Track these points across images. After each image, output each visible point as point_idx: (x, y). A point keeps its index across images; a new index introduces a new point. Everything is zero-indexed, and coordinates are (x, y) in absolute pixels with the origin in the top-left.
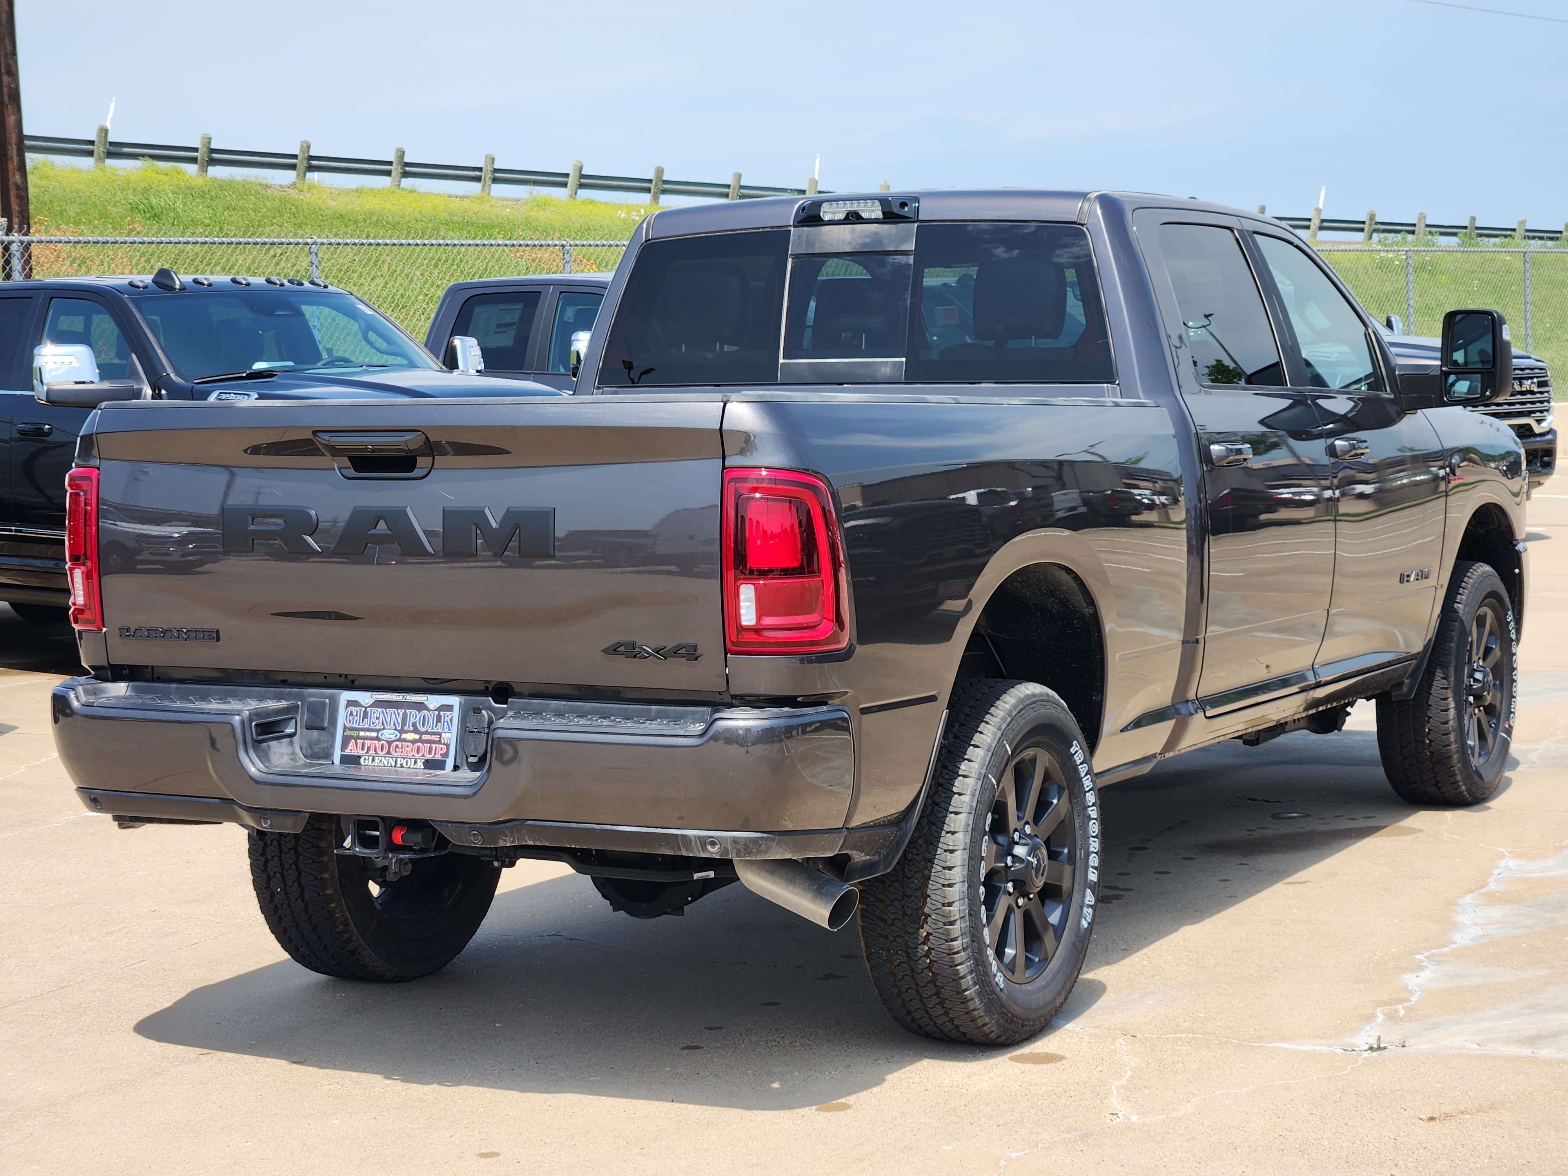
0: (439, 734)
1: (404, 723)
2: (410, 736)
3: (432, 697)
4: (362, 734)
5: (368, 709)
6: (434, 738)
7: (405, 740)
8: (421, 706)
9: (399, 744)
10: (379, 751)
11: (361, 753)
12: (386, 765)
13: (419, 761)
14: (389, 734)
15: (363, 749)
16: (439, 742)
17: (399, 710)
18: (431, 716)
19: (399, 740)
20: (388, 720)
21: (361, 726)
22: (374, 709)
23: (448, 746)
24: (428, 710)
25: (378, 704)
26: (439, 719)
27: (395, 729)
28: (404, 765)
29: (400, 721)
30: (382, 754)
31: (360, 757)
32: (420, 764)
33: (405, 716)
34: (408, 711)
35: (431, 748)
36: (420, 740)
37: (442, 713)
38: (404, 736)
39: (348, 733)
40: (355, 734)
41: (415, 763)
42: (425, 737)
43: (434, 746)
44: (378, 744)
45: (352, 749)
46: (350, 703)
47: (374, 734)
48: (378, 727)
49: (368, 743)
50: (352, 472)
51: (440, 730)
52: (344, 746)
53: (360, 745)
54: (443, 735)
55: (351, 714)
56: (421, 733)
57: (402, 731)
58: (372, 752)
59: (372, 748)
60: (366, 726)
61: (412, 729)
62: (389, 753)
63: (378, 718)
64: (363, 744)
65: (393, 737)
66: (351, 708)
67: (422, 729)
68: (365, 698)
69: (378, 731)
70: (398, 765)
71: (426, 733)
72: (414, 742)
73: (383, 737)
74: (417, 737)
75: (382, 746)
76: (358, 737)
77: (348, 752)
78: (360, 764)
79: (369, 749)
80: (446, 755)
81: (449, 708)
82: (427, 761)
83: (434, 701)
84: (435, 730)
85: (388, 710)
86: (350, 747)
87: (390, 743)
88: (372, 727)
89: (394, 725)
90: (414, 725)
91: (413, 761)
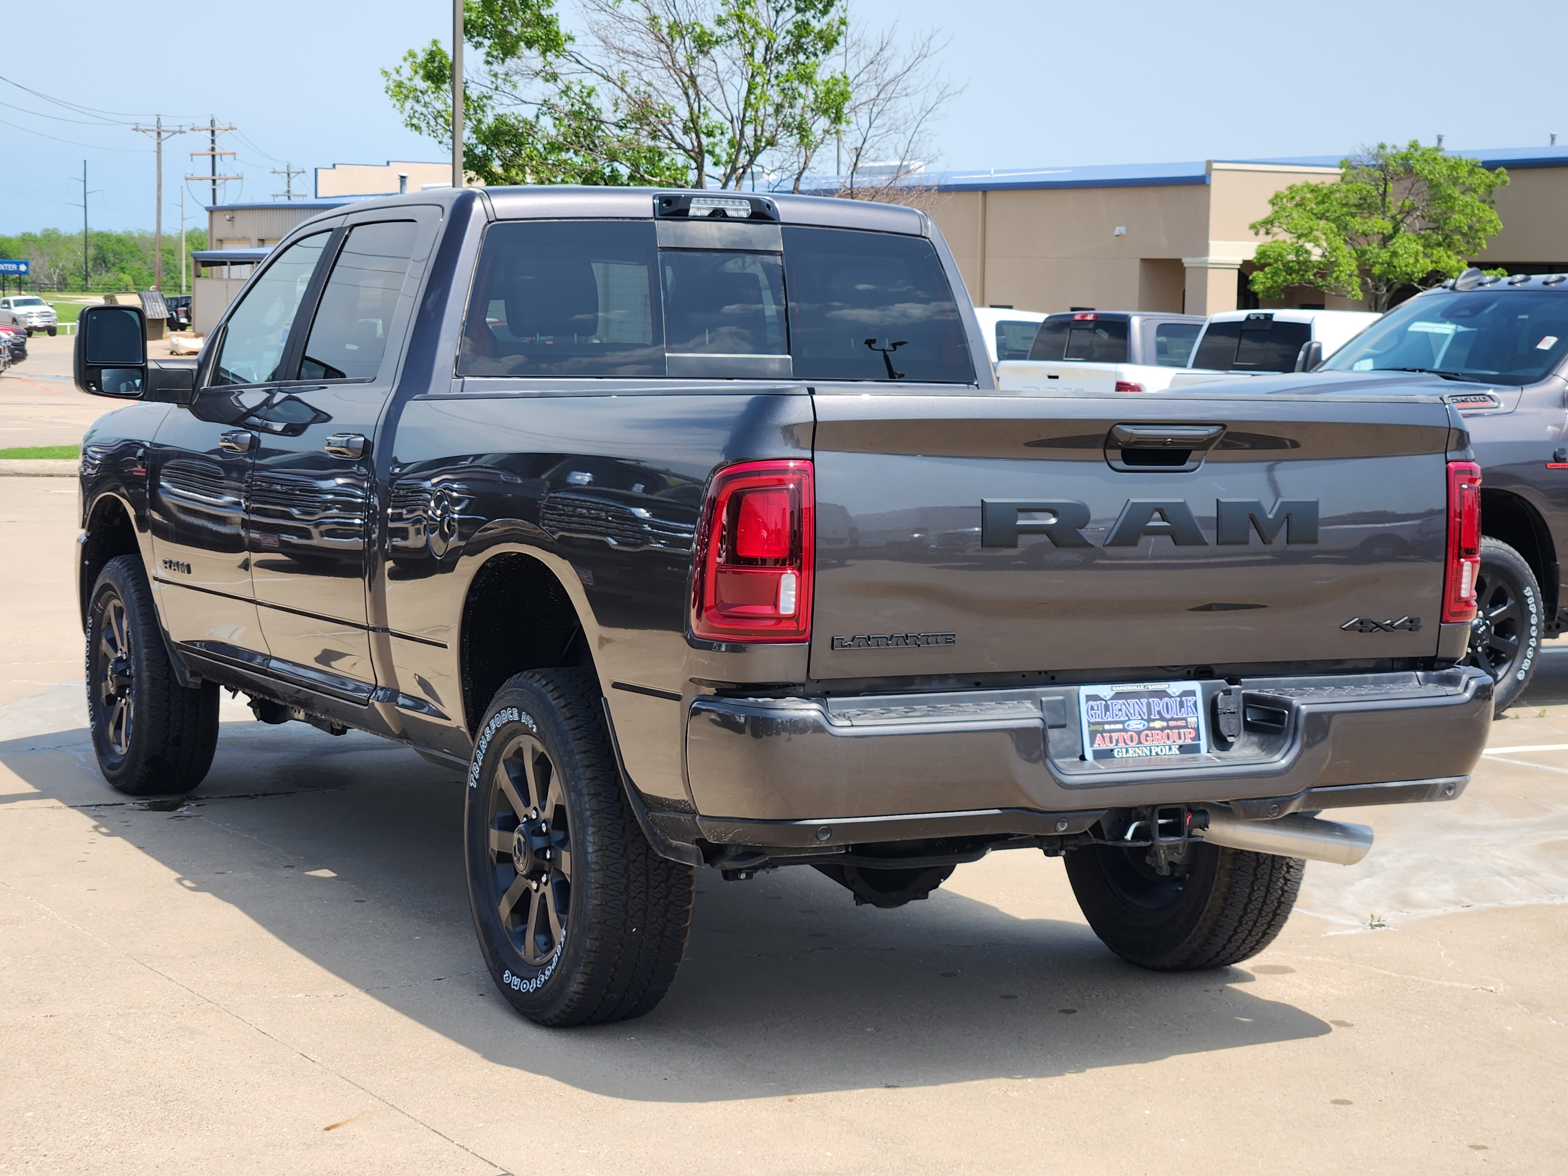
0: (1185, 719)
1: (1149, 712)
2: (1158, 724)
3: (1172, 684)
4: (1107, 727)
5: (1109, 702)
6: (1180, 723)
7: (1154, 729)
8: (1161, 694)
9: (1149, 733)
10: (1128, 742)
11: (1111, 746)
12: (1141, 754)
13: (1173, 747)
14: (1136, 724)
15: (1111, 742)
16: (1186, 727)
17: (1142, 700)
18: (1174, 703)
19: (1149, 729)
20: (1132, 711)
21: (1105, 720)
22: (1115, 702)
23: (1197, 730)
24: (1170, 697)
25: (1118, 696)
26: (1181, 705)
27: (1142, 719)
28: (1159, 752)
29: (1145, 710)
30: (1133, 744)
31: (1112, 750)
32: (1175, 750)
33: (1149, 705)
34: (1151, 700)
35: (1179, 733)
36: (1168, 727)
37: (1184, 699)
38: (1152, 725)
39: (1093, 728)
40: (1099, 728)
41: (1170, 749)
42: (1172, 723)
43: (1182, 731)
44: (1127, 736)
45: (1101, 744)
46: (1089, 698)
47: (1120, 726)
48: (1122, 719)
49: (1115, 735)
50: (1121, 465)
51: (1185, 716)
52: (1092, 742)
53: (1107, 739)
54: (1189, 719)
55: (1092, 709)
56: (1167, 720)
57: (1149, 720)
58: (1121, 744)
59: (1121, 740)
60: (1110, 719)
61: (1158, 717)
62: (1140, 742)
63: (1120, 710)
64: (1111, 737)
65: (1141, 727)
66: (1091, 703)
67: (1168, 716)
68: (1105, 691)
69: (1123, 722)
70: (1153, 754)
71: (1172, 719)
72: (1162, 729)
73: (1130, 728)
74: (1164, 724)
75: (1131, 737)
76: (1104, 731)
77: (1096, 747)
78: (1114, 757)
79: (1117, 741)
80: (1198, 737)
81: (1192, 693)
82: (1181, 746)
83: (1175, 688)
84: (1180, 716)
85: (1129, 701)
86: (1097, 742)
87: (1139, 733)
88: (1116, 719)
89: (1140, 715)
90: (1159, 713)
91: (1167, 748)
